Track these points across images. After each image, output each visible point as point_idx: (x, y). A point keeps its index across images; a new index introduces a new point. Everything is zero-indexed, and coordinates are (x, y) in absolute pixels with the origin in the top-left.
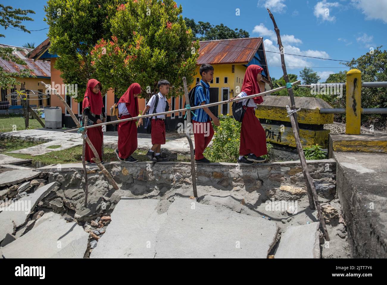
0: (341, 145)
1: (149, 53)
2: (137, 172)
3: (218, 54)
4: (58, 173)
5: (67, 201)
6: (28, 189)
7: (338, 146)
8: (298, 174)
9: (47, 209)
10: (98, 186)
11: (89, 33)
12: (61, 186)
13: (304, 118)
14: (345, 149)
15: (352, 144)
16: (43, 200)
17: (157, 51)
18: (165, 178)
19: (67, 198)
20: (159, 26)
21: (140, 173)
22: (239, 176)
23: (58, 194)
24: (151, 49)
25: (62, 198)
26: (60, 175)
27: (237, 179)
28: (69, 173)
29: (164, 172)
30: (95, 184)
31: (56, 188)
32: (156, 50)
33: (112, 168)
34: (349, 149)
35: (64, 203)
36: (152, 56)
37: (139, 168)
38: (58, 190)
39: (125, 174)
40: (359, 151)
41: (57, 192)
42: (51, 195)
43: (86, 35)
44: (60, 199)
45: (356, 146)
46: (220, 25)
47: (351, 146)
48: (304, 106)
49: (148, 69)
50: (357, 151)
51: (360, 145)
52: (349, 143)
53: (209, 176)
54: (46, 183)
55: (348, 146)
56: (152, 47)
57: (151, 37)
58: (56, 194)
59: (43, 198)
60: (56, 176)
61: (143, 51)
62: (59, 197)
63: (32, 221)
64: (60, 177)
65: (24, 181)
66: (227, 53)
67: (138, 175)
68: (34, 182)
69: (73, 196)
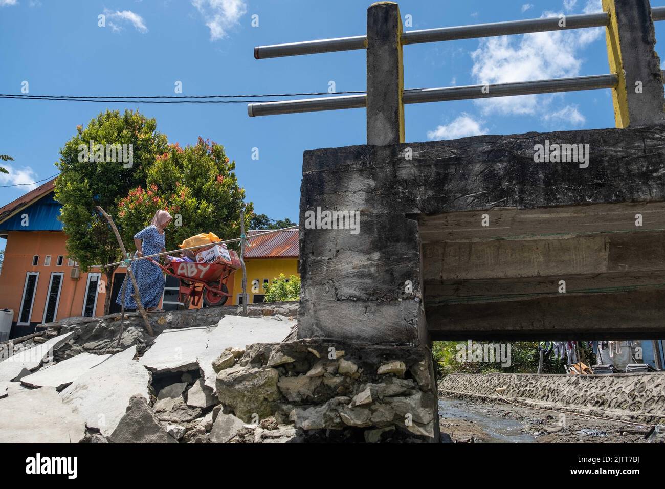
1: (196, 205)
2: (177, 320)
3: (278, 246)
4: (75, 325)
10: (131, 332)
11: (115, 184)
12: (79, 339)
17: (204, 204)
18: (211, 320)
20: (207, 179)
21: (181, 320)
22: (290, 311)
23: (74, 347)
24: (197, 201)
27: (287, 313)
28: (92, 324)
29: (210, 315)
30: (127, 331)
31: (72, 341)
32: (204, 202)
36: (198, 208)
37: (180, 315)
38: (74, 343)
39: (162, 323)
41: (72, 345)
43: (110, 186)
46: (284, 221)
49: (192, 223)
56: (199, 200)
57: (198, 189)
60: (72, 328)
61: (188, 202)
64: (78, 328)
66: (291, 245)
67: (178, 323)
69: (96, 346)
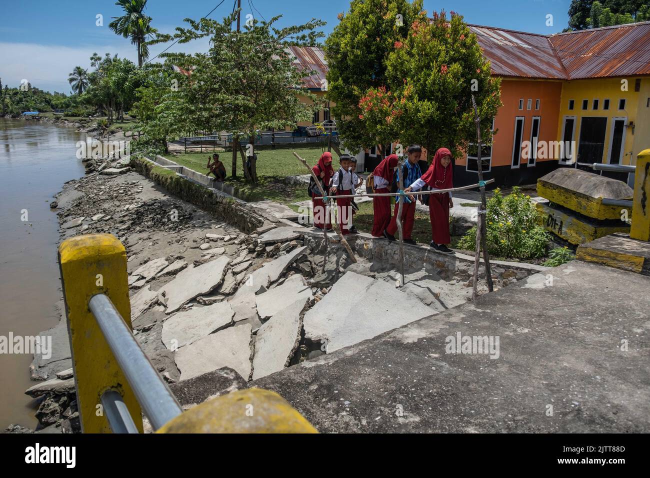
0: (585, 253)
2: (375, 248)
4: (311, 238)
5: (314, 266)
6: (288, 249)
7: (582, 254)
8: (511, 278)
9: (298, 270)
12: (312, 251)
13: (585, 208)
14: (589, 258)
15: (599, 254)
16: (296, 261)
19: (315, 263)
23: (309, 259)
25: (311, 263)
26: (312, 240)
31: (308, 251)
33: (356, 240)
34: (594, 259)
35: (312, 268)
37: (378, 244)
38: (310, 254)
40: (605, 264)
42: (303, 258)
44: (308, 263)
45: (603, 257)
47: (597, 256)
48: (587, 192)
50: (603, 264)
51: (608, 257)
52: (596, 251)
53: (433, 265)
54: (303, 245)
55: (593, 256)
58: (307, 257)
59: (296, 260)
60: (309, 240)
62: (309, 261)
63: (283, 279)
64: (312, 242)
65: (287, 240)
68: (294, 242)
69: (319, 263)
